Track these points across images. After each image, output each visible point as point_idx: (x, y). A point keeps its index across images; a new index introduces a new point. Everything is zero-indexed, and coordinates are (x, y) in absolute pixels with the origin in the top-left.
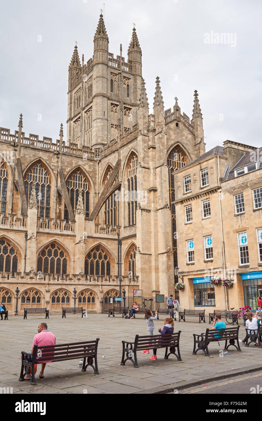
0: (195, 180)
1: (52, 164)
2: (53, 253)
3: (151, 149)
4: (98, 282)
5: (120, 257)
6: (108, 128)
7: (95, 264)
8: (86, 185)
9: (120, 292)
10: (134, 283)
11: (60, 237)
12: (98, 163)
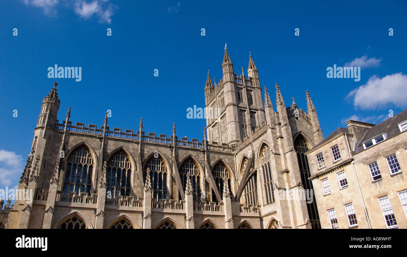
0: (327, 157)
3: (280, 138)
6: (240, 128)
8: (228, 174)
12: (235, 156)
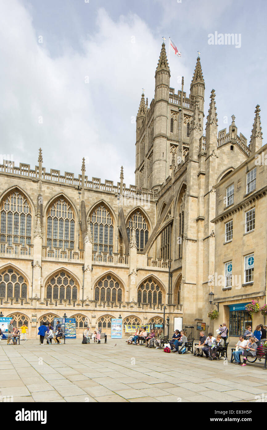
0: (239, 188)
1: (113, 206)
2: (109, 284)
3: (200, 175)
4: (143, 309)
5: (170, 288)
6: (167, 170)
7: (147, 294)
8: (146, 225)
9: (164, 319)
10: (178, 312)
11: (115, 269)
12: (157, 204)
